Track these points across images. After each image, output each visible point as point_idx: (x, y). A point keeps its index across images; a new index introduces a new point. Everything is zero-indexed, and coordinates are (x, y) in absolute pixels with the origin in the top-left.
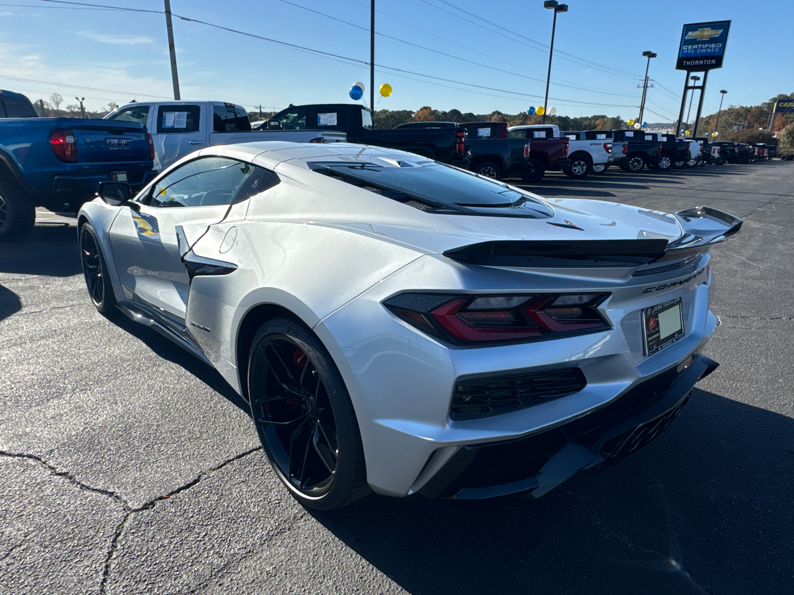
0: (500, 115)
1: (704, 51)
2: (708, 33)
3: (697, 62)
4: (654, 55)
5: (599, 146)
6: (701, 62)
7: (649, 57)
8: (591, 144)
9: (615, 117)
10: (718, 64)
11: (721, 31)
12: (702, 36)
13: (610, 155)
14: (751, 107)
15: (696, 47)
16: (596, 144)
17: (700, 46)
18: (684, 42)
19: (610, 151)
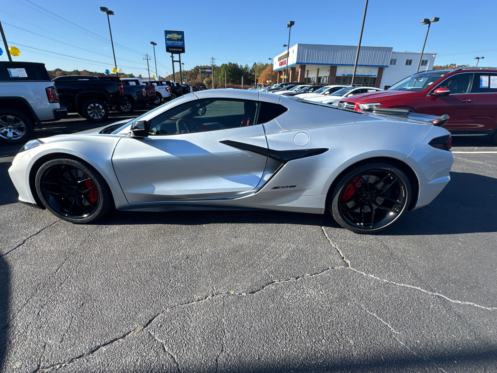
0: (61, 71)
1: (176, 44)
2: (176, 36)
3: (175, 49)
4: (155, 44)
5: (163, 89)
6: (176, 50)
7: (154, 45)
8: (160, 88)
9: (130, 74)
10: (183, 51)
11: (181, 36)
12: (174, 37)
13: (169, 93)
14: (187, 71)
15: (172, 42)
16: (162, 88)
17: (174, 42)
18: (167, 40)
19: (169, 91)
